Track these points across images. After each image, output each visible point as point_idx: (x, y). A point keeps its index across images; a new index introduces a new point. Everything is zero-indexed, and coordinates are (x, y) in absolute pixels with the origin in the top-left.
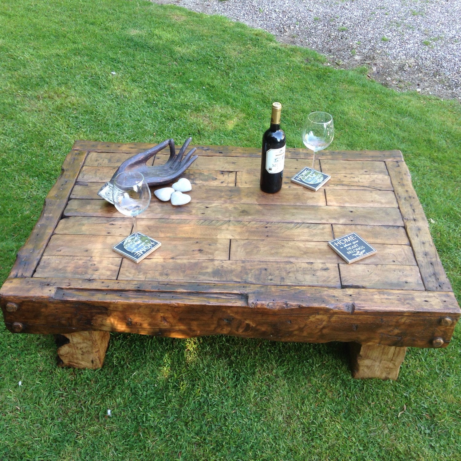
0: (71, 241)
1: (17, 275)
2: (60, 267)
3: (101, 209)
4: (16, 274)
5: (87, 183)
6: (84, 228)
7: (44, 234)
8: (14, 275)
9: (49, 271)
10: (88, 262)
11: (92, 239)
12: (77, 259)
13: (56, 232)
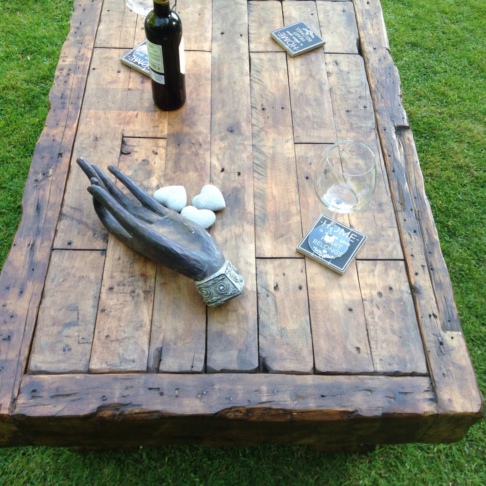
0: (329, 337)
1: (431, 400)
2: (396, 338)
3: (236, 311)
4: (427, 403)
5: (153, 350)
6: (291, 325)
7: (317, 386)
8: (429, 405)
9: (409, 351)
10: (374, 302)
11: (320, 307)
12: (373, 318)
13: (309, 367)
